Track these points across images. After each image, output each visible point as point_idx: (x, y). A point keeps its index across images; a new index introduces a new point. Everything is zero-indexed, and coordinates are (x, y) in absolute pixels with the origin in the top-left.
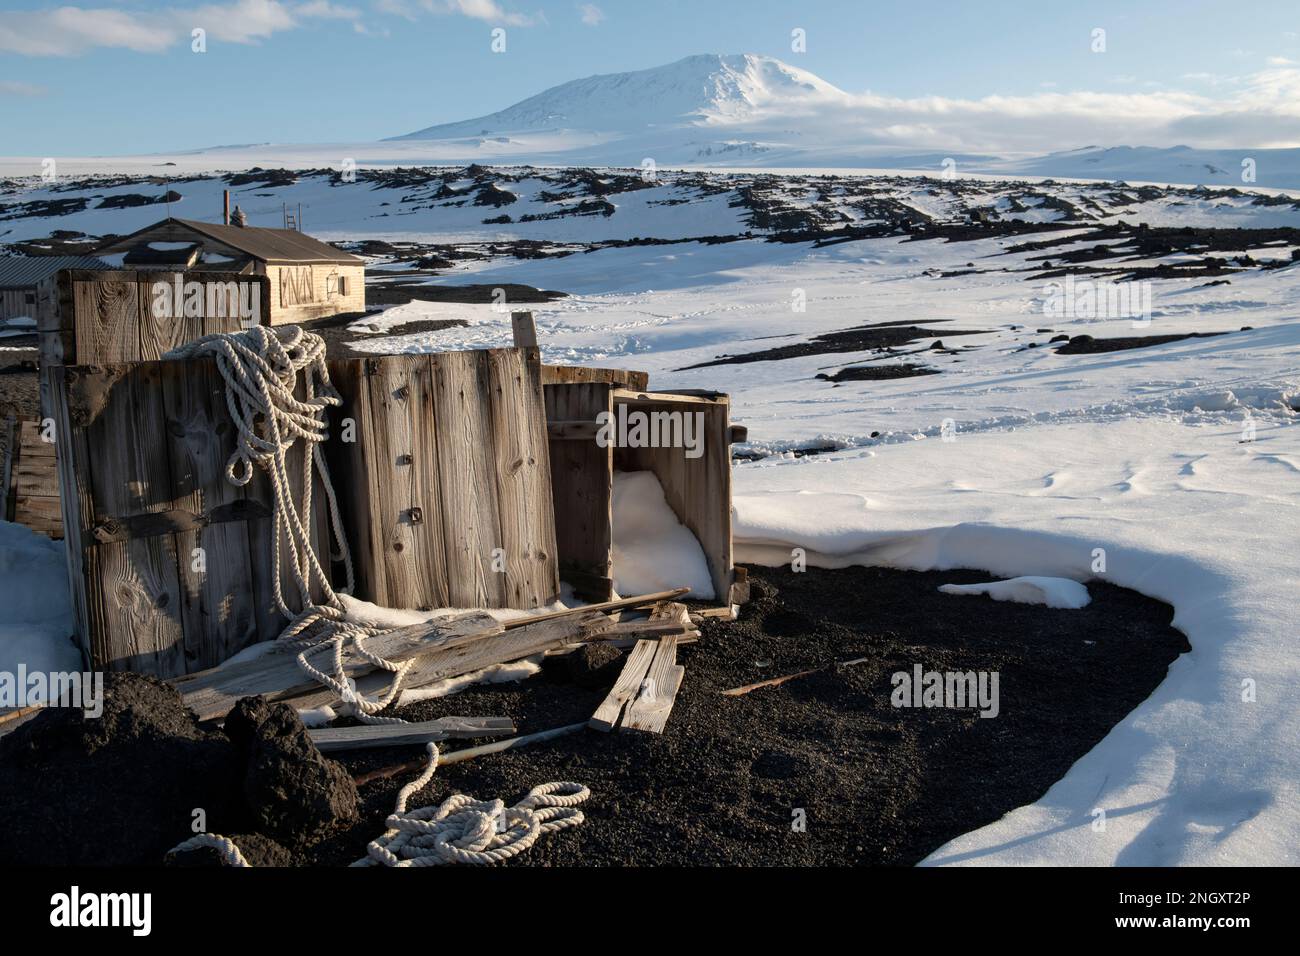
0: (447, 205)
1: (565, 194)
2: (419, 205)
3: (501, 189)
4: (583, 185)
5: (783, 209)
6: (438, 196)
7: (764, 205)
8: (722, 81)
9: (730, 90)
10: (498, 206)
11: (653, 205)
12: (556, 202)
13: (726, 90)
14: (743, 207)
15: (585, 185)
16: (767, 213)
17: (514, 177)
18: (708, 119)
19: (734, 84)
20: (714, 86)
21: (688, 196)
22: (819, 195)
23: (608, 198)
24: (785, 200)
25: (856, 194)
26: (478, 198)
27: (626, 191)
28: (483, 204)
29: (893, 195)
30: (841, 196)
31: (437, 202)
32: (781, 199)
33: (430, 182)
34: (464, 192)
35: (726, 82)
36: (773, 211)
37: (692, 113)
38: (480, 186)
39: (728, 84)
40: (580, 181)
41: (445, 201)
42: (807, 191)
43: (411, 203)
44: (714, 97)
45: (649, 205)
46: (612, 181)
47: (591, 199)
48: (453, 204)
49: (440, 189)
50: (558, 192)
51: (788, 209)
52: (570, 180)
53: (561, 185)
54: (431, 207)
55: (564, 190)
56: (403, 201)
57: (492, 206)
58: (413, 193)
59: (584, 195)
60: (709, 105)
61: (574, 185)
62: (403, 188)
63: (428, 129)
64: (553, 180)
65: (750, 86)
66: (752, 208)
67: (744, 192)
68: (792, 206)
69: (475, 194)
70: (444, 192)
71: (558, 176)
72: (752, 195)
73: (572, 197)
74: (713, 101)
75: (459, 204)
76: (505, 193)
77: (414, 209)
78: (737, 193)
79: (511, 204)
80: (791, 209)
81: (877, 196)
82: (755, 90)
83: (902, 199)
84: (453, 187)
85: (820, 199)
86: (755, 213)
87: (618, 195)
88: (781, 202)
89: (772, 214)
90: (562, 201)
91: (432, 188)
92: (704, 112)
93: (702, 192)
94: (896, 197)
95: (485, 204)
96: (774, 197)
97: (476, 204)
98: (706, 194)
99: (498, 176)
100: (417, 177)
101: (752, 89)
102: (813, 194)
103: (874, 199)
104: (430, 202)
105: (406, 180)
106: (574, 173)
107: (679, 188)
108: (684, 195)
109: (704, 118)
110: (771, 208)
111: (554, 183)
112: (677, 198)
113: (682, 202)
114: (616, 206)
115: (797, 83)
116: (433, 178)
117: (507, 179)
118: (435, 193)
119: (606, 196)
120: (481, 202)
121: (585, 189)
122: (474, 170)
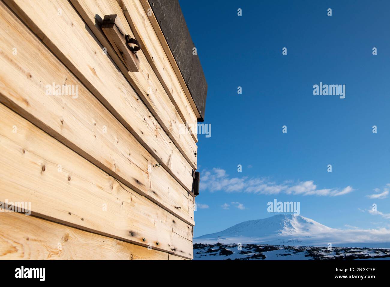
0: (211, 255)
1: (249, 251)
2: (202, 255)
3: (228, 250)
4: (254, 249)
5: (324, 257)
6: (208, 252)
7: (318, 256)
8: (285, 222)
9: (288, 224)
10: (227, 255)
11: (278, 256)
12: (246, 254)
13: (287, 224)
14: (310, 257)
15: (255, 249)
16: (319, 258)
17: (232, 246)
18: (282, 233)
19: (289, 223)
20: (284, 223)
21: (290, 253)
22: (336, 253)
23: (263, 253)
24: (324, 254)
25: (349, 253)
26: (220, 253)
27: (269, 251)
28: (222, 255)
29: (362, 253)
30: (343, 253)
31: (208, 254)
32: (322, 254)
33: (206, 248)
34: (216, 251)
35: (287, 222)
36: (321, 258)
37: (277, 231)
38: (221, 249)
39: (288, 223)
40: (253, 247)
41: (210, 253)
42: (331, 251)
43: (200, 254)
44: (284, 226)
45: (277, 256)
46: (263, 247)
47: (257, 253)
48: (212, 254)
49: (208, 250)
50: (246, 251)
51: (326, 257)
52: (250, 247)
53: (247, 249)
54: (206, 255)
55: (248, 250)
56: (197, 253)
57: (225, 255)
58: (200, 251)
59: (255, 252)
60: (283, 229)
61: (251, 249)
62: (197, 249)
63: (203, 236)
64: (244, 247)
65: (294, 223)
66: (313, 257)
67: (309, 251)
68: (327, 256)
69: (219, 251)
70: (210, 251)
71: (245, 246)
72: (312, 253)
73: (251, 253)
74: (283, 227)
75: (215, 255)
76: (229, 251)
77: (200, 256)
78: (307, 252)
79: (231, 255)
80: (327, 257)
81: (356, 253)
82: (296, 224)
83: (366, 254)
84: (213, 249)
85: (336, 254)
86: (315, 259)
87: (266, 252)
88: (323, 255)
89: (321, 259)
90: (248, 254)
91: (206, 249)
92: (281, 231)
93: (294, 252)
94: (363, 254)
95: (223, 254)
96: (320, 253)
97: (220, 255)
98: (296, 252)
99: (226, 246)
100: (201, 246)
101: (295, 224)
102: (333, 252)
103: (355, 255)
104: (205, 254)
105: (198, 247)
106: (251, 245)
107: (286, 250)
108: (289, 252)
109: (281, 232)
110: (320, 257)
111: (245, 248)
112: (286, 253)
113: (288, 255)
114: (266, 256)
115: (308, 222)
116: (206, 246)
117: (230, 247)
118: (207, 251)
119: (262, 253)
120: (221, 254)
121: (255, 250)
122: (218, 244)
